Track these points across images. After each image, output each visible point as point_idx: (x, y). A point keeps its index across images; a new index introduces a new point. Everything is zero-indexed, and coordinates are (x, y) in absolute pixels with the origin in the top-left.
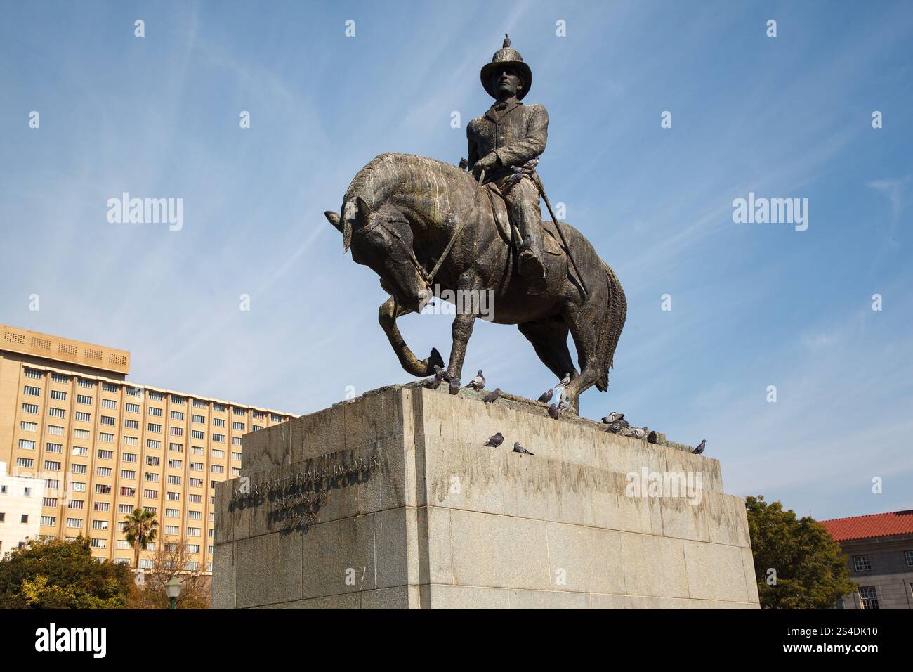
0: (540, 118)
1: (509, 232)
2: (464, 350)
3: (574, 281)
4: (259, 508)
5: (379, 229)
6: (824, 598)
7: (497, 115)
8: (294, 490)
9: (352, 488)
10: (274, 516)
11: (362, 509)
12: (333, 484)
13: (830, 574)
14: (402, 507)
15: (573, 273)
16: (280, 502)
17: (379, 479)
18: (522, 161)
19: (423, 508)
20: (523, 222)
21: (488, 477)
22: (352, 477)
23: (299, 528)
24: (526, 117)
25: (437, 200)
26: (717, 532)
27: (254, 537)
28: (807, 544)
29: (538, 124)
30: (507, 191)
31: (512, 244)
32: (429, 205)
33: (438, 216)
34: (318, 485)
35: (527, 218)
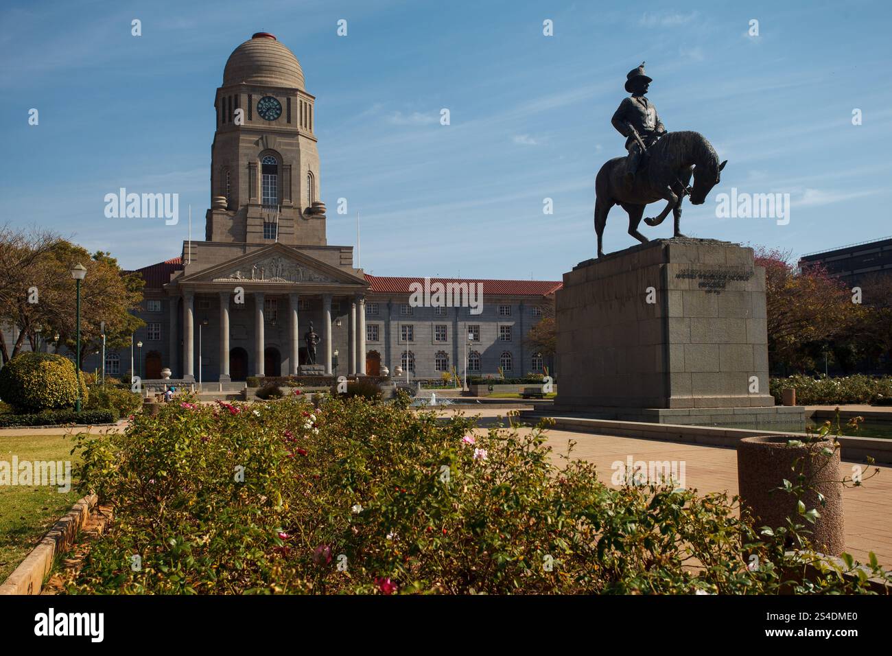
4: (694, 280)
8: (712, 276)
9: (741, 282)
10: (702, 285)
12: (732, 278)
16: (705, 280)
22: (741, 278)
23: (715, 292)
27: (692, 291)
34: (725, 278)
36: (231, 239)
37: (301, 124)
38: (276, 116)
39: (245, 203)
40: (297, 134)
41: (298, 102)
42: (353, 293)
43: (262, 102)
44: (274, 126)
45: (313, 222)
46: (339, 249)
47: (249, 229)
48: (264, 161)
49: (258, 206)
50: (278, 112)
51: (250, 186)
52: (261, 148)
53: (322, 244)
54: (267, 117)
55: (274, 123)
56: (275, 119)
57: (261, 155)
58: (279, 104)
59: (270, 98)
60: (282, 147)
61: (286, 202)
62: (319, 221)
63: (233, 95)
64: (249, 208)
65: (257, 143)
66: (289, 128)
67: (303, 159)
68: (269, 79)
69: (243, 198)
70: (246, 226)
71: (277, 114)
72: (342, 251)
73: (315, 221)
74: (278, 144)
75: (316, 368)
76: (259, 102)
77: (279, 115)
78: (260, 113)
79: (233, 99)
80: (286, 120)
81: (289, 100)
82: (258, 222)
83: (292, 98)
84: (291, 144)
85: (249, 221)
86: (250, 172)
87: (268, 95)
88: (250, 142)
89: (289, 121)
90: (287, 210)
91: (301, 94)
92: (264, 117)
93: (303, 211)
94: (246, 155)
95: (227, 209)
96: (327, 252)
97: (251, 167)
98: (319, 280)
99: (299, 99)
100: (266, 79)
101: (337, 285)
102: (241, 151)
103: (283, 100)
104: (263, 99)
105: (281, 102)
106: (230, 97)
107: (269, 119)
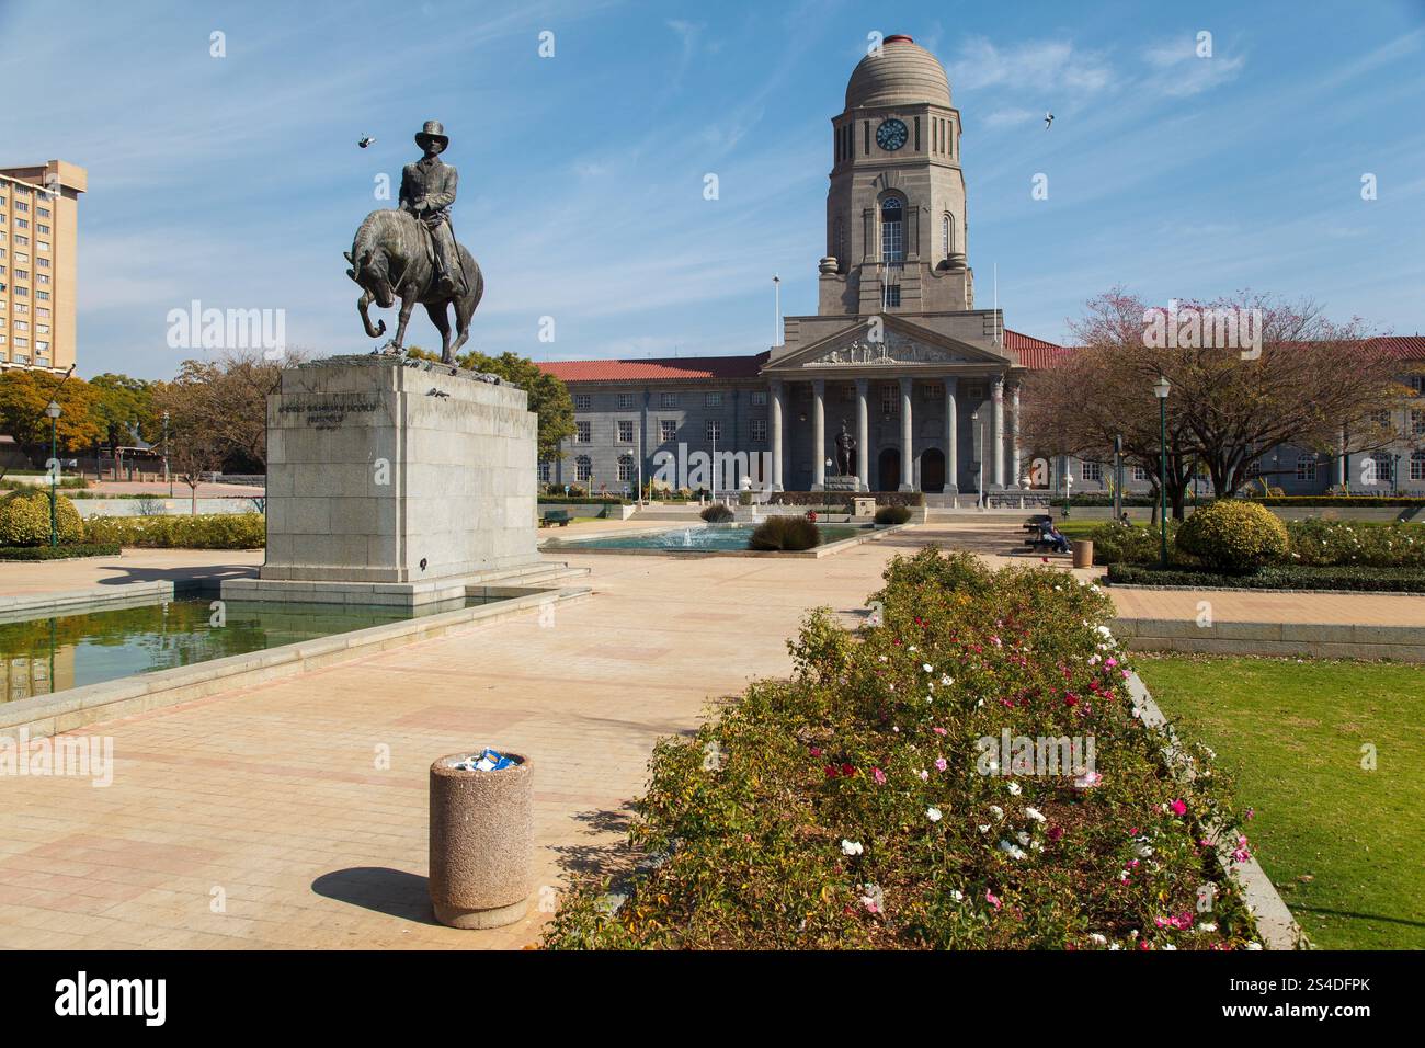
0: (453, 178)
1: (433, 257)
2: (404, 329)
3: (462, 283)
4: (301, 414)
5: (375, 267)
6: (552, 438)
7: (426, 168)
8: (325, 408)
9: (364, 414)
10: (311, 419)
11: (370, 424)
12: (352, 408)
13: (559, 419)
14: (394, 427)
15: (462, 278)
16: (315, 414)
17: (381, 411)
18: (441, 208)
19: (404, 429)
20: (442, 254)
21: (430, 411)
22: (365, 408)
23: (328, 428)
24: (444, 175)
25: (399, 241)
26: (522, 432)
27: (297, 429)
28: (546, 395)
29: (451, 183)
30: (433, 228)
31: (435, 265)
32: (395, 244)
33: (399, 251)
34: (342, 408)
35: (445, 253)
36: (842, 311)
37: (935, 150)
38: (900, 144)
39: (858, 263)
40: (925, 164)
41: (930, 121)
42: (985, 375)
43: (882, 128)
44: (898, 157)
45: (948, 280)
46: (982, 313)
47: (862, 296)
48: (885, 206)
49: (875, 264)
50: (903, 138)
51: (865, 240)
52: (880, 189)
53: (960, 309)
54: (888, 147)
55: (897, 153)
56: (899, 148)
57: (880, 196)
58: (905, 127)
59: (892, 121)
60: (906, 184)
61: (911, 256)
62: (956, 278)
63: (847, 125)
64: (863, 268)
65: (874, 183)
66: (917, 157)
67: (935, 197)
68: (892, 97)
69: (857, 256)
70: (859, 293)
71: (901, 140)
72: (986, 316)
73: (951, 278)
74: (902, 180)
75: (844, 480)
76: (879, 129)
77: (904, 142)
78: (879, 143)
79: (847, 129)
80: (914, 147)
81: (917, 120)
82: (873, 285)
83: (921, 116)
84: (919, 179)
85: (863, 286)
86: (865, 223)
87: (890, 117)
88: (866, 182)
89: (917, 149)
90: (910, 267)
91: (935, 109)
92: (884, 148)
93: (934, 267)
94: (860, 200)
95: (837, 272)
96: (965, 319)
97: (867, 214)
98: (937, 358)
99: (930, 116)
100: (886, 97)
101: (962, 365)
102: (855, 196)
103: (909, 120)
104: (884, 124)
105: (906, 124)
106: (845, 128)
107: (891, 150)
